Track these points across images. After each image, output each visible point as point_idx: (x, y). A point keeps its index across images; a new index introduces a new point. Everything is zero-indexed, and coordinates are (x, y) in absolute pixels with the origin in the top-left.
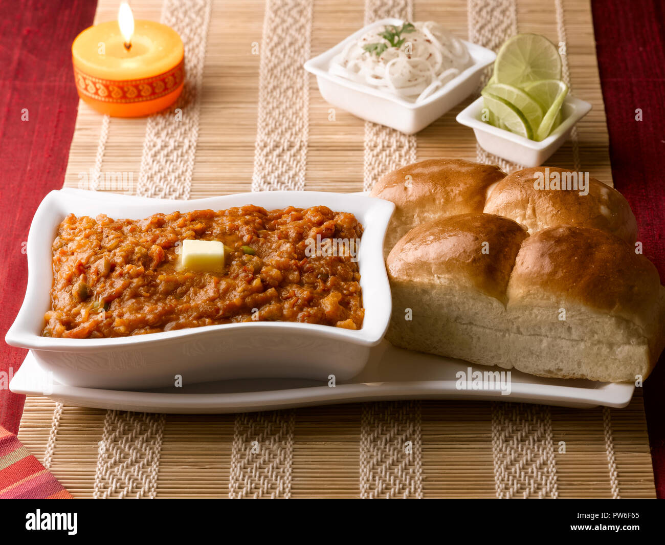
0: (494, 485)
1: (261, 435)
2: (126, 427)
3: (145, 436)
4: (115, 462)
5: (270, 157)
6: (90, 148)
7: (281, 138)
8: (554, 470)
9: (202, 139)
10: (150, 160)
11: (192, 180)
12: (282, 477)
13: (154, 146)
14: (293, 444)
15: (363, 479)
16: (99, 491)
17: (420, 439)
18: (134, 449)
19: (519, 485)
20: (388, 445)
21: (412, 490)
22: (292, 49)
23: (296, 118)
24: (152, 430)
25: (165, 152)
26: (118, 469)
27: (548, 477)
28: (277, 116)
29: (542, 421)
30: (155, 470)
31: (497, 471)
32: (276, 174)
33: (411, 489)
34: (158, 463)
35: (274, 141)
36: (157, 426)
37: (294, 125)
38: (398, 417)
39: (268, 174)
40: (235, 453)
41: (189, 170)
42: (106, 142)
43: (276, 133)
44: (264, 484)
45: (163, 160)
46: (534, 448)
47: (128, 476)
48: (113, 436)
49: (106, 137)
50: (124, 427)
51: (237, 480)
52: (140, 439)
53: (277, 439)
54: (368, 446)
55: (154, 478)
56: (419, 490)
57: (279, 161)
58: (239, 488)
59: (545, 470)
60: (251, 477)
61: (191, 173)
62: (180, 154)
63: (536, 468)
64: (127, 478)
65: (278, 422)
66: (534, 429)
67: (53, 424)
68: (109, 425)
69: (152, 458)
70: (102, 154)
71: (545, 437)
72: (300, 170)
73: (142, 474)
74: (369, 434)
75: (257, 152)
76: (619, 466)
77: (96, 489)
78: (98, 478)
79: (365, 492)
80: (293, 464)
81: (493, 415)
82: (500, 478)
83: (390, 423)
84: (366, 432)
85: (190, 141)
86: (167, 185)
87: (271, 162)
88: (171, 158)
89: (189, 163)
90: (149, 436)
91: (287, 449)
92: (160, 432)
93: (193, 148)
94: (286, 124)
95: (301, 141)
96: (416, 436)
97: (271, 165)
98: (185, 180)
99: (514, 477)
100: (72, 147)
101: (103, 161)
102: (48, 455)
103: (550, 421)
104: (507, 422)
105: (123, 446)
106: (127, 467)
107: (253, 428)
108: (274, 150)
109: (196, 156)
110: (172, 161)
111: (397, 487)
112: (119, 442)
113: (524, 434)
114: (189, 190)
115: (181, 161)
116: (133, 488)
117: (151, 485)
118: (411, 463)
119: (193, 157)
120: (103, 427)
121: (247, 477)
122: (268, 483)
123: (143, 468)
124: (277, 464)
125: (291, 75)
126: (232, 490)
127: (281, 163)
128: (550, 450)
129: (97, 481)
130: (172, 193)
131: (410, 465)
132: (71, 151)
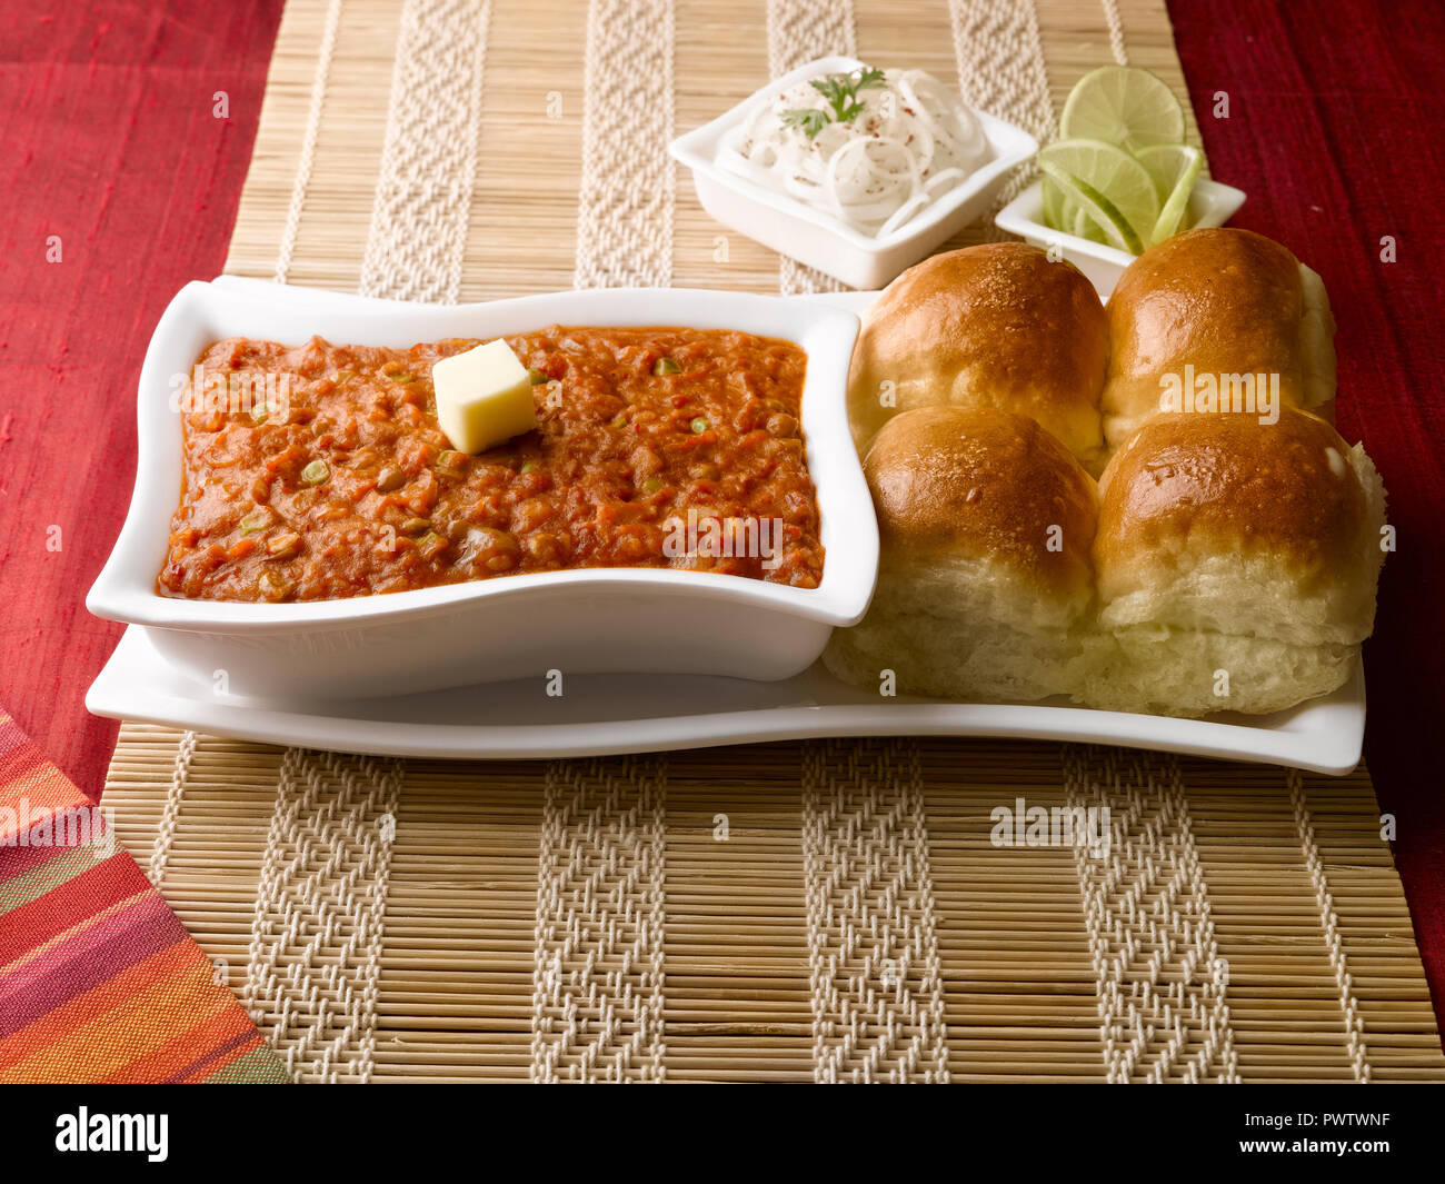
0: (1086, 940)
1: (599, 810)
2: (325, 786)
3: (362, 807)
4: (299, 869)
5: (607, 220)
6: (279, 194)
7: (626, 184)
8: (1207, 907)
9: (483, 182)
10: (387, 220)
11: (464, 261)
12: (645, 913)
13: (395, 193)
14: (666, 832)
15: (813, 922)
16: (261, 941)
17: (923, 827)
18: (339, 839)
19: (1137, 942)
20: (859, 840)
21: (918, 950)
22: (642, 22)
23: (653, 147)
24: (377, 794)
25: (415, 205)
26: (304, 888)
27: (1194, 923)
28: (618, 144)
29: (1167, 786)
30: (380, 891)
31: (1089, 908)
32: (619, 252)
33: (914, 947)
34: (386, 874)
35: (615, 190)
36: (387, 784)
37: (649, 160)
38: (876, 773)
39: (605, 254)
40: (546, 852)
41: (459, 242)
42: (309, 184)
43: (617, 174)
44: (607, 930)
45: (411, 222)
46: (1157, 851)
47: (324, 905)
48: (296, 805)
49: (308, 174)
50: (321, 784)
51: (551, 918)
52: (352, 815)
53: (632, 820)
54: (819, 841)
55: (377, 911)
56: (932, 951)
57: (624, 227)
58: (557, 938)
59: (1188, 906)
60: (579, 911)
61: (462, 248)
62: (441, 209)
63: (1169, 901)
64: (322, 909)
65: (632, 779)
66: (1153, 805)
67: (175, 774)
68: (290, 780)
69: (376, 861)
70: (300, 207)
71: (1176, 825)
72: (662, 246)
73: (354, 902)
74: (819, 812)
75: (583, 209)
76: (1340, 900)
77: (256, 936)
78: (261, 908)
79: (820, 953)
80: (666, 882)
81: (1065, 772)
82: (1097, 924)
83: (860, 787)
84: (813, 806)
85: (461, 186)
86: (417, 270)
87: (609, 229)
88: (425, 217)
89: (457, 228)
90: (370, 807)
91: (654, 845)
92: (393, 797)
93: (465, 199)
94: (634, 159)
95: (664, 192)
96: (914, 817)
97: (609, 235)
98: (450, 260)
99: (1125, 921)
100: (245, 192)
101: (301, 220)
102: (160, 850)
103: (1182, 789)
104: (1095, 788)
105: (315, 830)
106: (323, 883)
107: (583, 794)
108: (614, 207)
109: (471, 215)
110: (428, 224)
111: (885, 941)
112: (309, 821)
113: (1134, 819)
114: (458, 279)
115: (444, 223)
116: (333, 934)
117: (371, 928)
118: (911, 884)
119: (466, 217)
120: (276, 785)
121: (571, 911)
122: (616, 928)
123: (356, 885)
124: (634, 881)
125: (642, 67)
126: (541, 942)
127: (627, 231)
128: (1191, 856)
129: (260, 914)
130: (426, 285)
131: (907, 889)
132: (243, 199)
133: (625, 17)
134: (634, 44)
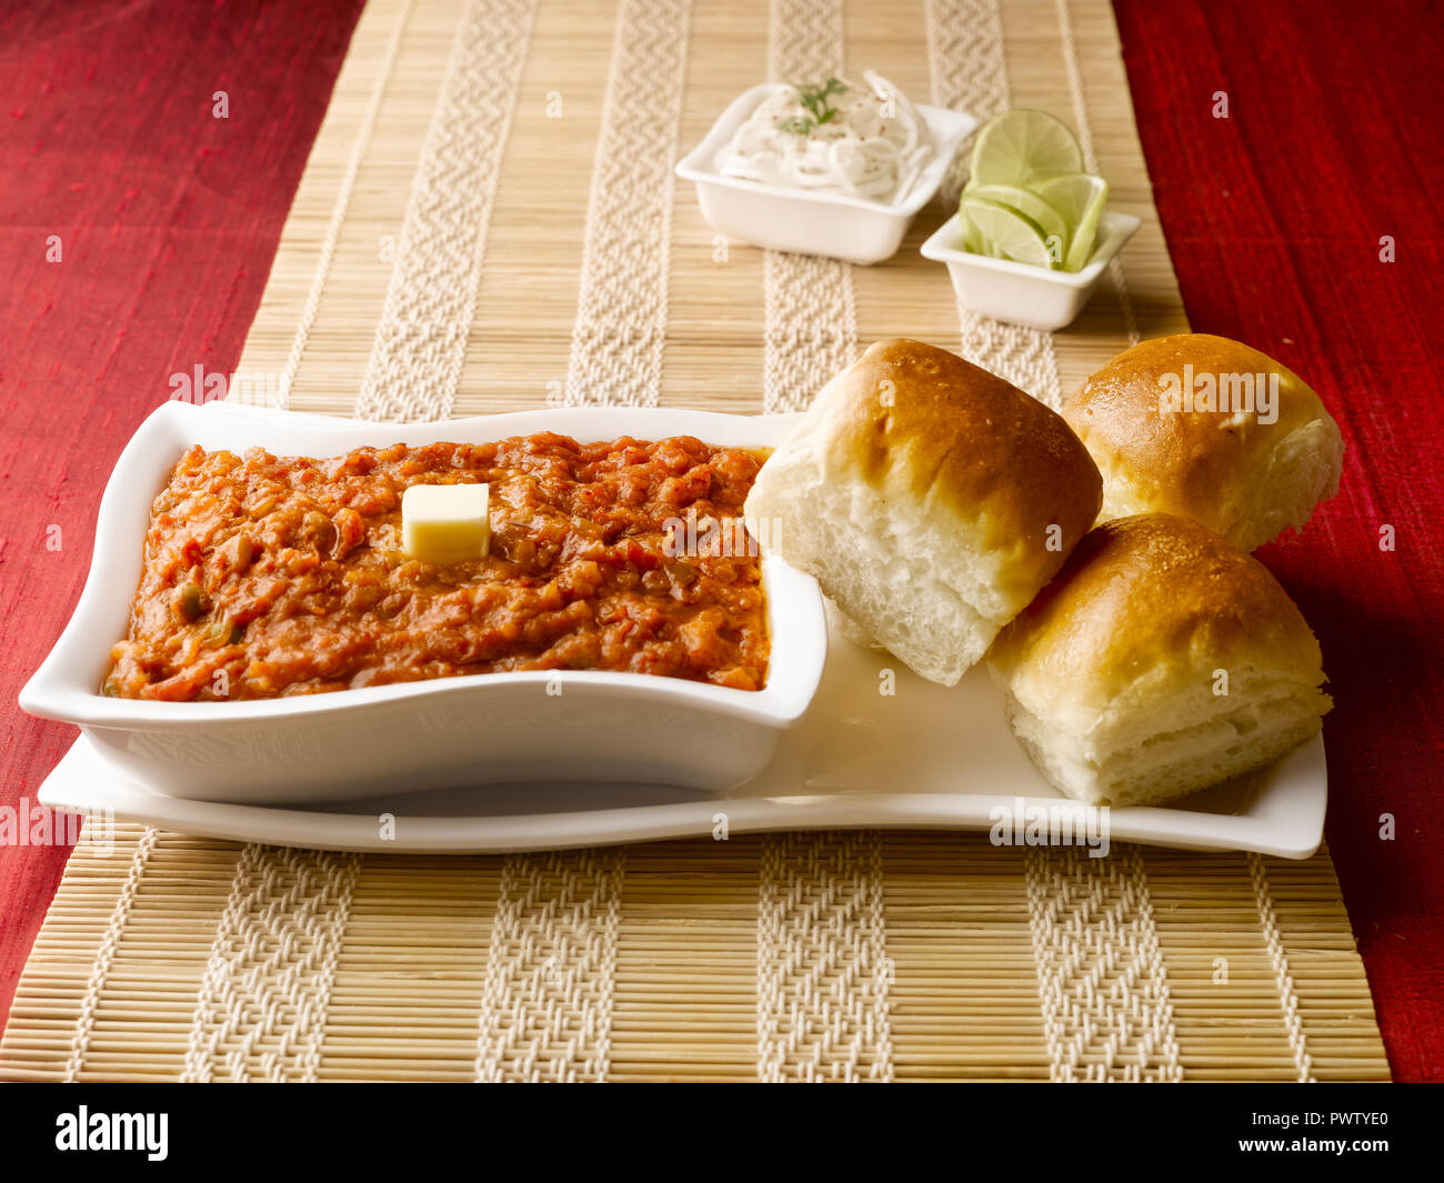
0: (1041, 1024)
1: (553, 902)
2: (279, 880)
3: (316, 900)
4: (246, 960)
5: (598, 356)
7: (618, 324)
8: (1166, 992)
9: (478, 324)
10: (385, 358)
11: (457, 392)
12: (593, 1001)
13: (395, 334)
14: (620, 923)
15: (764, 1009)
16: (202, 1029)
17: (882, 915)
18: (289, 931)
19: (1094, 1027)
20: (816, 929)
21: (869, 1037)
22: (644, 183)
23: (647, 291)
24: (331, 888)
25: (413, 344)
26: (249, 979)
27: (1153, 1007)
28: (613, 289)
29: (1129, 875)
30: (326, 981)
31: (1046, 993)
32: (607, 384)
33: (865, 1033)
34: (334, 965)
35: (607, 328)
36: (342, 879)
37: (642, 302)
38: (836, 865)
39: (594, 384)
40: (497, 942)
41: (452, 376)
42: (312, 327)
43: (611, 315)
44: (553, 1017)
45: (407, 360)
46: (1117, 937)
47: (268, 994)
48: (249, 899)
50: (275, 879)
51: (498, 1007)
52: (305, 908)
53: (586, 912)
54: (774, 931)
55: (321, 1001)
56: (883, 1037)
57: (614, 362)
58: (502, 1026)
59: (1147, 991)
60: (526, 1000)
61: (455, 381)
62: (438, 348)
63: (1128, 986)
64: (266, 998)
65: (590, 872)
66: (1115, 893)
67: (132, 870)
68: (245, 875)
69: (324, 952)
70: (301, 347)
71: (1137, 913)
72: (650, 378)
73: (299, 992)
74: (775, 903)
75: (575, 346)
76: (1300, 982)
77: (198, 1025)
78: (205, 997)
79: (769, 1039)
80: (617, 971)
81: (1027, 863)
82: (1054, 1009)
83: (819, 879)
84: (770, 897)
85: (458, 327)
86: (411, 400)
87: (599, 364)
88: (422, 355)
89: (453, 364)
90: (324, 900)
91: (606, 936)
92: (347, 891)
93: (462, 338)
94: (627, 300)
95: (654, 330)
96: (872, 907)
97: (599, 369)
98: (443, 392)
99: (1083, 1006)
103: (1144, 878)
104: (1056, 877)
105: (266, 923)
106: (269, 973)
107: (538, 886)
108: (605, 344)
109: (467, 353)
110: (425, 361)
111: (837, 1027)
112: (261, 914)
113: (1094, 907)
114: (449, 410)
115: (440, 360)
116: (275, 1023)
117: (314, 1017)
118: (866, 972)
119: (462, 355)
120: (231, 879)
121: (518, 1001)
122: (563, 1016)
123: (302, 975)
124: (584, 970)
125: (641, 224)
126: (486, 1031)
127: (617, 365)
128: (1151, 942)
129: (203, 1004)
130: (418, 415)
131: (862, 976)
132: (248, 341)
133: (626, 180)
134: (634, 204)
